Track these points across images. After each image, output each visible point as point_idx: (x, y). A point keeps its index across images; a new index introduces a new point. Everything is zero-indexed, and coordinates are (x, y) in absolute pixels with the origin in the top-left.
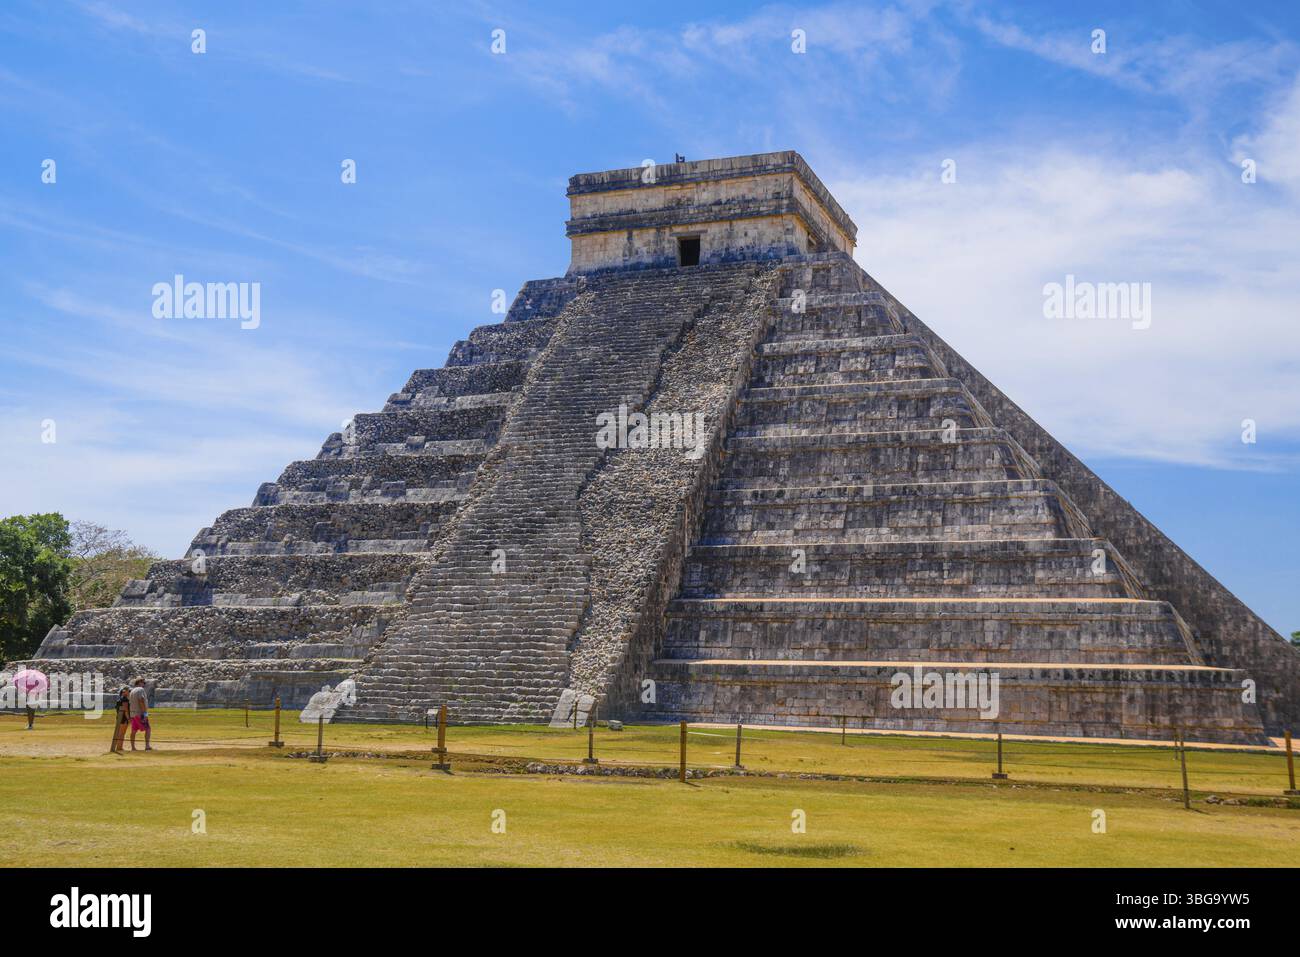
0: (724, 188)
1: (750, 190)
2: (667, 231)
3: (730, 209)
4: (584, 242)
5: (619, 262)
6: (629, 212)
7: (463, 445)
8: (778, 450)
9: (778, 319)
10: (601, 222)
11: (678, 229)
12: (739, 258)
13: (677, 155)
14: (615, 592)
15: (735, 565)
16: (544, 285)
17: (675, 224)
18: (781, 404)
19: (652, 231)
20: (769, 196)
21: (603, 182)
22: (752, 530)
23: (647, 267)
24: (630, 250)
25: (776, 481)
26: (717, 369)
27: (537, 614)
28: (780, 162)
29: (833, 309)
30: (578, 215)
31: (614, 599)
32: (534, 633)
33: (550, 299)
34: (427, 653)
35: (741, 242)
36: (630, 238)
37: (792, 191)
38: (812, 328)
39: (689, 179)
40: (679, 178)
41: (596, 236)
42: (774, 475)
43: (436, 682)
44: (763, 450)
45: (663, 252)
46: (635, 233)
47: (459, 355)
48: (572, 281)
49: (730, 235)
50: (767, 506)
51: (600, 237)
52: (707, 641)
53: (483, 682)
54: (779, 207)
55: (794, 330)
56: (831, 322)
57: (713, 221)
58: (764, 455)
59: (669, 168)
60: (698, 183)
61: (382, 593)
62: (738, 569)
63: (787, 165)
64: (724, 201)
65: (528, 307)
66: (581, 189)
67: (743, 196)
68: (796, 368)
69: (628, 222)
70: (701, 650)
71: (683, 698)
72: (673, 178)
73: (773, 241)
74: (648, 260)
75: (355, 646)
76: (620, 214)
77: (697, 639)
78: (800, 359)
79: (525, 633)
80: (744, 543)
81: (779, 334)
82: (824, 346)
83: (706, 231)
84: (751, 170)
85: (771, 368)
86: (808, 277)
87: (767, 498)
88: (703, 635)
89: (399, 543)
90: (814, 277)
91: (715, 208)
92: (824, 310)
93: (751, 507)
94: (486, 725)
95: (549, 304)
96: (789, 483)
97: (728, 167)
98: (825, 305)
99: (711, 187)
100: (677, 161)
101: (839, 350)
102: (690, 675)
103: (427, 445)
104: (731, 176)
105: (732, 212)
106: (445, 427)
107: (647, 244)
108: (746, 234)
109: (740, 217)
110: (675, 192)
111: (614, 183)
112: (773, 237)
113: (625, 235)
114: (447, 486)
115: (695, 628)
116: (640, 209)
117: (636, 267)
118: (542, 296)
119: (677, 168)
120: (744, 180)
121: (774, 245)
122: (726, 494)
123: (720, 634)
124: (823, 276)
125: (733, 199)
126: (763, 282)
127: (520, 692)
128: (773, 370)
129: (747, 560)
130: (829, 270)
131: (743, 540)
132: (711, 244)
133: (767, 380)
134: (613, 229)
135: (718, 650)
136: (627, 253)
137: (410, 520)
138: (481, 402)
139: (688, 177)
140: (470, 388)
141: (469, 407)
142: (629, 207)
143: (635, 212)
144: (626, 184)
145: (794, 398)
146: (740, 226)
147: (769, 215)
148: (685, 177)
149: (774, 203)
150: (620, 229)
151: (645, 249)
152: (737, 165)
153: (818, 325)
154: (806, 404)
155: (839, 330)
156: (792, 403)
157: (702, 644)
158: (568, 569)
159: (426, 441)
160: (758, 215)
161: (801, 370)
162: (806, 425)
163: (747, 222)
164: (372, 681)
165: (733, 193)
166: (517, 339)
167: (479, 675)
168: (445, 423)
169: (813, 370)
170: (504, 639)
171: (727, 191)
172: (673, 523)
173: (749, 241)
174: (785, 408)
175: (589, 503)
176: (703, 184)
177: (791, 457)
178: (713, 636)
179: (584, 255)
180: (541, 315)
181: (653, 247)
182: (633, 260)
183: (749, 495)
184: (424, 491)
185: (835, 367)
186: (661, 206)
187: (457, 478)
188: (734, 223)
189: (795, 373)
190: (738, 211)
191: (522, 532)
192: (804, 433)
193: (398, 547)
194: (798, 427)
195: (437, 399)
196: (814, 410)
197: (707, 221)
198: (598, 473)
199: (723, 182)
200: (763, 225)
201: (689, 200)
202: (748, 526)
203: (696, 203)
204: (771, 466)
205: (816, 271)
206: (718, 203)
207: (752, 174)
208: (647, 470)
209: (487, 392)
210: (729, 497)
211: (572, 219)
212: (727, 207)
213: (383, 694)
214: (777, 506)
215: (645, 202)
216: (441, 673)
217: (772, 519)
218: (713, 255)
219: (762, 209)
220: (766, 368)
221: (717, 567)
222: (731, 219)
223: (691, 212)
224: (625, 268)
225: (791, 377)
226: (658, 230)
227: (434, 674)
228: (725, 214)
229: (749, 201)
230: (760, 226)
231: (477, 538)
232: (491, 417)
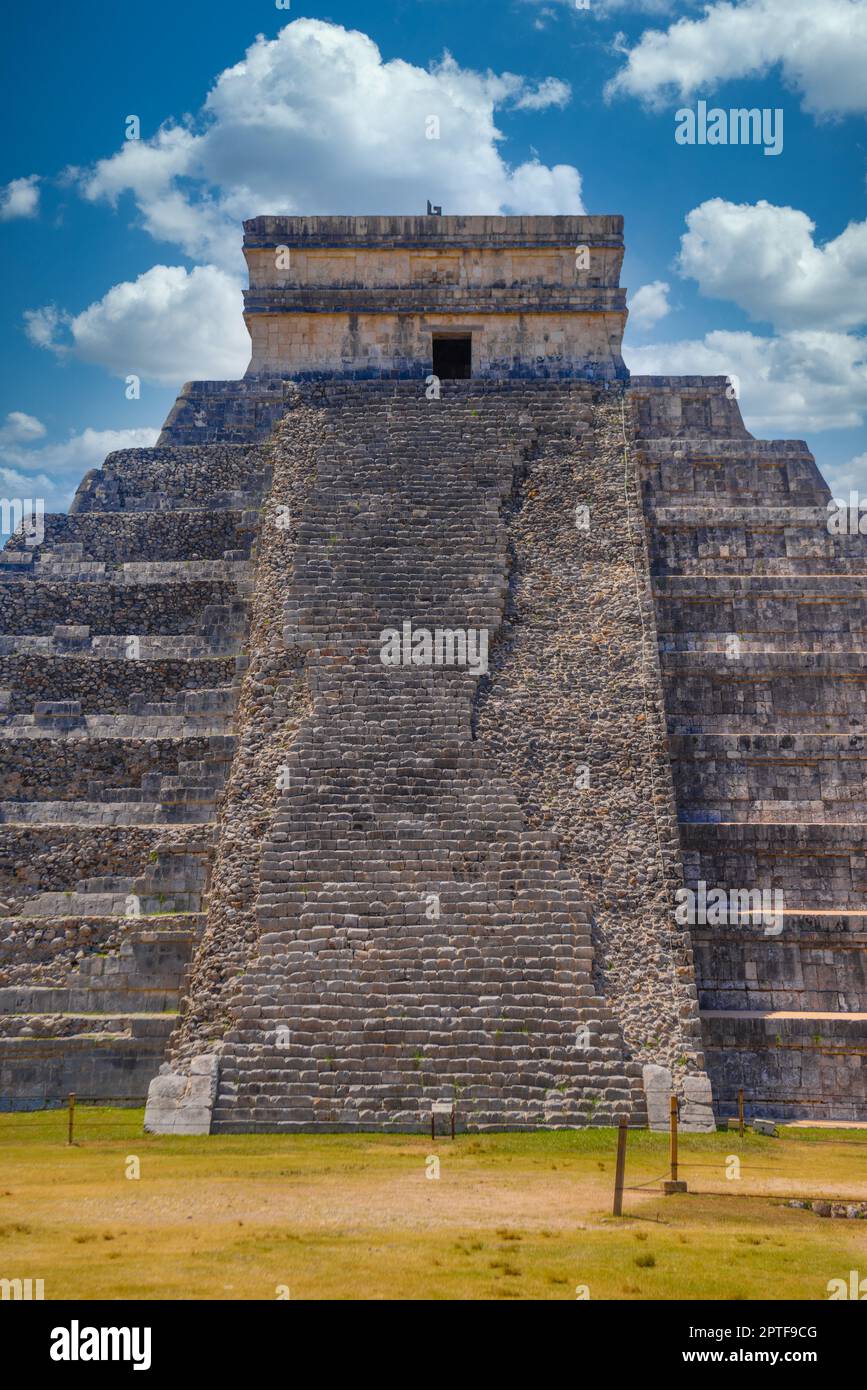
0: (510, 260)
1: (551, 270)
2: (417, 321)
3: (521, 297)
4: (274, 327)
5: (336, 364)
6: (350, 286)
7: (165, 644)
8: (751, 673)
9: (653, 472)
10: (305, 298)
11: (435, 321)
12: (538, 373)
13: (429, 205)
14: (623, 896)
15: (756, 853)
16: (224, 390)
17: (432, 311)
18: (721, 601)
19: (392, 320)
20: (583, 283)
21: (305, 234)
22: (752, 799)
23: (386, 376)
24: (354, 347)
25: (756, 722)
26: (605, 542)
27: (514, 932)
28: (600, 230)
29: (742, 462)
30: (262, 283)
31: (624, 907)
32: (525, 966)
33: (239, 413)
34: (337, 1001)
35: (539, 350)
36: (353, 327)
37: (618, 277)
38: (710, 488)
39: (451, 243)
40: (436, 239)
41: (295, 320)
42: (748, 712)
43: (379, 1053)
44: (725, 671)
45: (409, 354)
46: (362, 320)
47: (100, 493)
48: (273, 387)
49: (521, 337)
50: (769, 761)
51: (303, 321)
52: (760, 980)
53: (473, 1052)
54: (601, 300)
55: (682, 491)
56: (740, 481)
57: (492, 313)
58: (728, 679)
59: (419, 221)
60: (466, 251)
61: (108, 896)
62: (763, 862)
63: (612, 237)
64: (509, 283)
65: (200, 424)
66: (268, 239)
67: (540, 279)
68: (716, 548)
69: (352, 302)
70: (752, 995)
71: (765, 1077)
72: (426, 240)
73: (590, 353)
74: (385, 364)
75: (95, 991)
76: (334, 287)
77: (742, 976)
78: (718, 533)
79: (508, 964)
80: (741, 819)
81: (659, 494)
82: (754, 517)
83: (481, 328)
84: (554, 238)
85: (672, 546)
86: (676, 410)
87: (766, 749)
88: (751, 970)
89: (107, 808)
90: (683, 412)
91: (497, 293)
92: (726, 462)
93: (741, 762)
94: (523, 1130)
95: (239, 421)
96: (778, 726)
97: (517, 230)
98: (727, 454)
99: (488, 259)
100: (429, 212)
101: (780, 524)
102: (772, 1039)
103: (96, 641)
104: (522, 245)
105: (525, 301)
106: (123, 611)
107: (384, 339)
108: (546, 338)
109: (539, 310)
110: (427, 261)
111: (326, 236)
112: (589, 346)
113: (344, 322)
114: (165, 712)
115: (734, 957)
116: (369, 283)
117: (366, 374)
118: (222, 408)
119: (432, 224)
120: (540, 253)
121: (593, 359)
122: (695, 740)
123: (780, 968)
124: (698, 411)
125: (523, 282)
126: (609, 412)
127: (555, 1070)
128: (677, 547)
129: (777, 846)
130: (706, 403)
131: (741, 815)
132: (490, 349)
133: (671, 563)
134: (326, 310)
135: (782, 995)
136: (348, 349)
137: (118, 769)
138: (173, 574)
139: (451, 239)
140: (143, 548)
141: (151, 581)
142: (349, 278)
143: (361, 286)
144: (347, 239)
145: (742, 593)
146: (537, 324)
147: (584, 311)
148: (446, 239)
149: (592, 293)
150: (337, 310)
151: (379, 347)
152: (530, 229)
153: (719, 484)
154: (762, 604)
155: (756, 493)
156: (740, 600)
157: (753, 985)
158: (527, 857)
159: (91, 634)
160: (568, 309)
161: (725, 551)
162: (769, 638)
163: (548, 319)
164: (252, 1054)
165: (523, 273)
166: (198, 474)
167: (456, 1040)
168: (122, 604)
169: (744, 553)
170: (475, 976)
171: (516, 268)
172: (664, 784)
173: (552, 349)
174: (727, 609)
175: (494, 747)
176: (474, 254)
177: (772, 685)
178: (770, 971)
179: (274, 349)
180: (227, 437)
181: (393, 346)
182: (359, 364)
183: (736, 744)
184: (122, 719)
185: (777, 549)
186: (405, 282)
187: (182, 699)
188: (527, 319)
189: (717, 555)
190: (535, 301)
191: (405, 792)
192: (769, 649)
193: (105, 814)
194: (756, 639)
195: (83, 565)
196: (777, 614)
197: (484, 312)
198: (486, 698)
199: (507, 254)
200: (574, 324)
201: (449, 276)
202: (742, 791)
203: (463, 282)
204: (741, 698)
205: (686, 403)
206: (500, 285)
207: (555, 245)
208: (566, 696)
209: (176, 558)
210: (700, 745)
211: (252, 287)
212: (517, 292)
213: (287, 1077)
214: (784, 762)
215: (378, 274)
216: (383, 1038)
217: (781, 783)
218: (494, 366)
219: (573, 301)
220: (664, 545)
221: (726, 858)
222: (523, 312)
223: (457, 295)
224: (347, 375)
225: (710, 561)
226: (402, 319)
227: (368, 1039)
228: (513, 303)
229: (552, 287)
230: (568, 326)
231: (324, 800)
232: (209, 600)
